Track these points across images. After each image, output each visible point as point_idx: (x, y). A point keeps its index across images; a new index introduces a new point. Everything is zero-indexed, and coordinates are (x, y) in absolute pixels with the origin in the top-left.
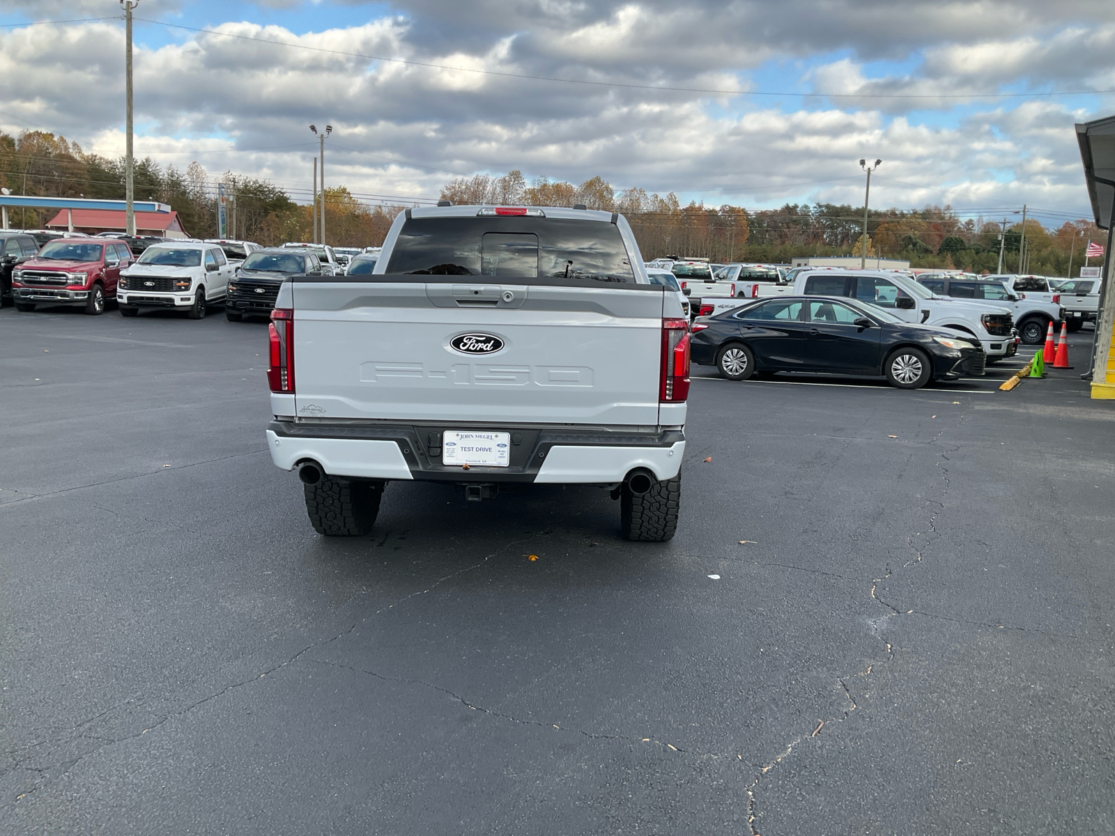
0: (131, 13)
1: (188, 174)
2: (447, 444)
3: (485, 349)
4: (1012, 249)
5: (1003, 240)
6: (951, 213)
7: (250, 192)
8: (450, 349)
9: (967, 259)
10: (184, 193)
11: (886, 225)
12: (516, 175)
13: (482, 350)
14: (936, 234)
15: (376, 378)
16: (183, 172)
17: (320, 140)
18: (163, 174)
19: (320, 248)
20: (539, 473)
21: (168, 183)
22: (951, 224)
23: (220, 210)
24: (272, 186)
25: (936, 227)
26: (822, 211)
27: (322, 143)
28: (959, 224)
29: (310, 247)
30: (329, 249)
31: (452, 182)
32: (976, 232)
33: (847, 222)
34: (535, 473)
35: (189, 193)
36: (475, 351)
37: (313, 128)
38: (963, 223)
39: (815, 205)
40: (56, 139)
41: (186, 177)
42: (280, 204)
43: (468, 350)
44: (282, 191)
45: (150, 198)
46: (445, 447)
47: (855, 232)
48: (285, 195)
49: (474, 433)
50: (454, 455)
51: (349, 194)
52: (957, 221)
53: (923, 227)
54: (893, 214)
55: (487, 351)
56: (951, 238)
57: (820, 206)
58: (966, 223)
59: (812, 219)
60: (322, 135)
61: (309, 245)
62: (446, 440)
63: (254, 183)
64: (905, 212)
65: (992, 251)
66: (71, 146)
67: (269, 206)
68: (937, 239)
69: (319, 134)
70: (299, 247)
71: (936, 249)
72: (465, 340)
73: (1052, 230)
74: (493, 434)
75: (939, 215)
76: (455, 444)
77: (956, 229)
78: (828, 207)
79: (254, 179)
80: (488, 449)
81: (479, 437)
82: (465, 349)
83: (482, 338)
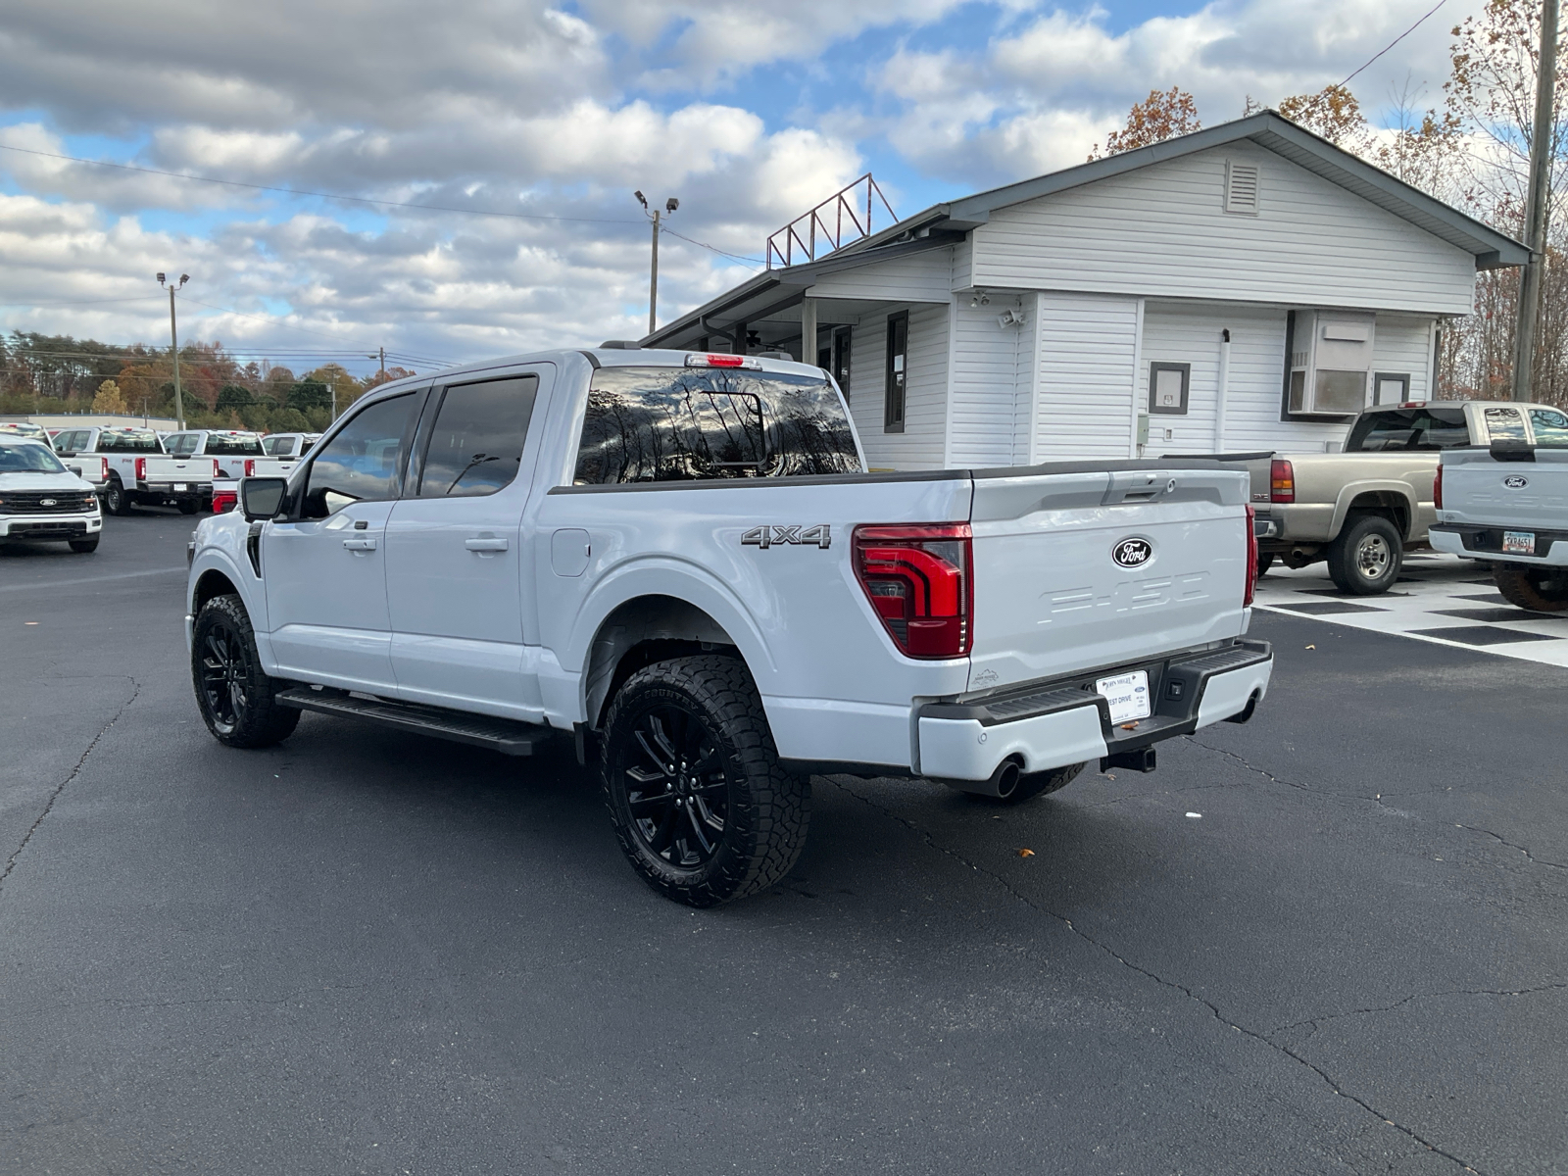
3: (1139, 559)
4: (316, 404)
5: (334, 393)
6: (223, 355)
9: (258, 418)
11: (133, 368)
13: (1137, 562)
14: (210, 383)
22: (226, 368)
25: (206, 372)
26: (26, 344)
28: (238, 369)
32: (262, 380)
33: (69, 360)
36: (1133, 563)
38: (243, 367)
39: (13, 334)
47: (82, 377)
52: (234, 366)
53: (188, 372)
54: (140, 351)
55: (1141, 561)
56: (231, 388)
57: (22, 336)
58: (247, 368)
59: (9, 356)
64: (158, 350)
65: (290, 407)
68: (211, 389)
71: (211, 403)
72: (1125, 550)
73: (360, 380)
74: (1129, 675)
75: (208, 354)
77: (234, 375)
78: (34, 337)
80: (1128, 698)
81: (1121, 682)
82: (1124, 560)
83: (1138, 545)
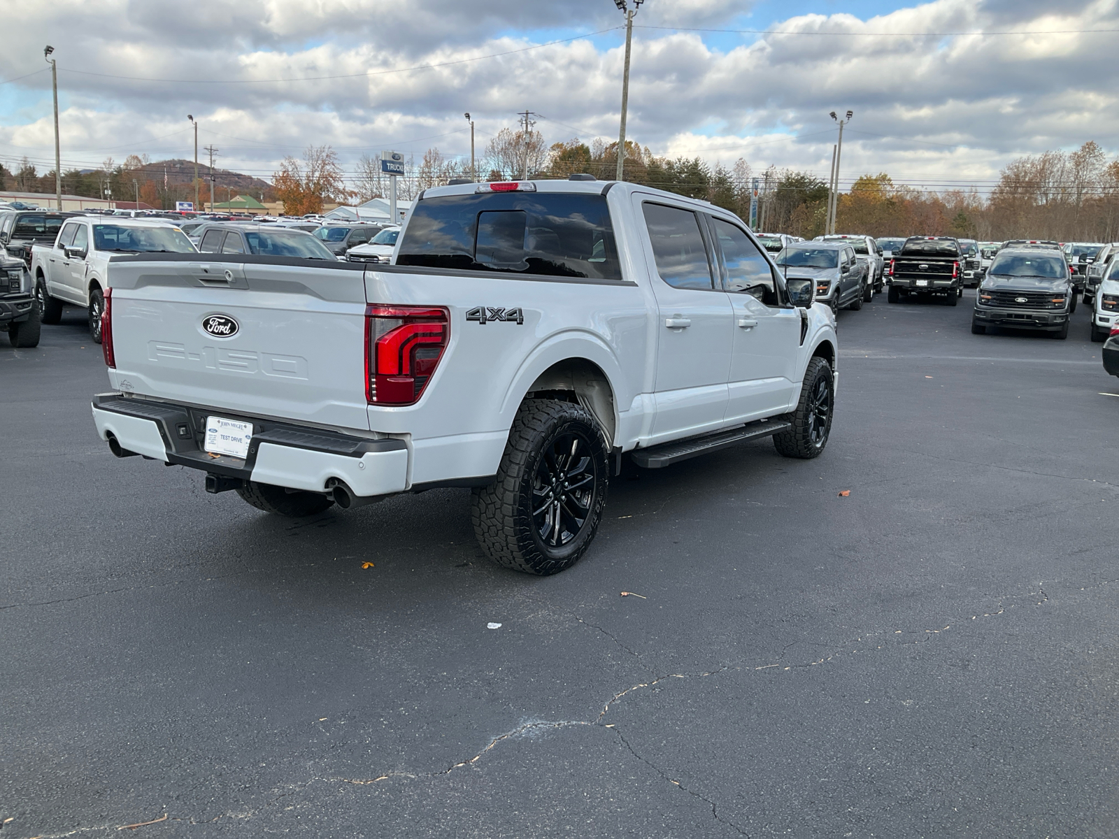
0: (631, 21)
1: (734, 170)
2: (210, 430)
3: (225, 332)
7: (791, 184)
8: (201, 329)
10: (729, 189)
12: (1090, 148)
13: (222, 333)
15: (157, 357)
16: (730, 170)
17: (839, 126)
18: (712, 173)
19: (861, 239)
20: (254, 471)
21: (715, 180)
23: (752, 203)
24: (814, 178)
27: (841, 130)
29: (850, 239)
30: (870, 240)
31: (1016, 161)
34: (250, 470)
35: (734, 188)
36: (218, 333)
37: (833, 115)
40: (633, 145)
41: (733, 173)
42: (820, 194)
43: (213, 332)
44: (824, 182)
45: (692, 195)
46: (208, 433)
48: (826, 186)
49: (231, 422)
50: (215, 442)
51: (890, 180)
55: (226, 334)
60: (842, 122)
61: (848, 236)
62: (208, 427)
63: (798, 175)
66: (643, 151)
67: (809, 197)
69: (838, 121)
70: (839, 239)
72: (211, 323)
74: (242, 424)
76: (217, 431)
79: (796, 172)
80: (240, 440)
81: (233, 425)
82: (211, 330)
83: (223, 321)
